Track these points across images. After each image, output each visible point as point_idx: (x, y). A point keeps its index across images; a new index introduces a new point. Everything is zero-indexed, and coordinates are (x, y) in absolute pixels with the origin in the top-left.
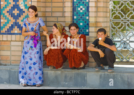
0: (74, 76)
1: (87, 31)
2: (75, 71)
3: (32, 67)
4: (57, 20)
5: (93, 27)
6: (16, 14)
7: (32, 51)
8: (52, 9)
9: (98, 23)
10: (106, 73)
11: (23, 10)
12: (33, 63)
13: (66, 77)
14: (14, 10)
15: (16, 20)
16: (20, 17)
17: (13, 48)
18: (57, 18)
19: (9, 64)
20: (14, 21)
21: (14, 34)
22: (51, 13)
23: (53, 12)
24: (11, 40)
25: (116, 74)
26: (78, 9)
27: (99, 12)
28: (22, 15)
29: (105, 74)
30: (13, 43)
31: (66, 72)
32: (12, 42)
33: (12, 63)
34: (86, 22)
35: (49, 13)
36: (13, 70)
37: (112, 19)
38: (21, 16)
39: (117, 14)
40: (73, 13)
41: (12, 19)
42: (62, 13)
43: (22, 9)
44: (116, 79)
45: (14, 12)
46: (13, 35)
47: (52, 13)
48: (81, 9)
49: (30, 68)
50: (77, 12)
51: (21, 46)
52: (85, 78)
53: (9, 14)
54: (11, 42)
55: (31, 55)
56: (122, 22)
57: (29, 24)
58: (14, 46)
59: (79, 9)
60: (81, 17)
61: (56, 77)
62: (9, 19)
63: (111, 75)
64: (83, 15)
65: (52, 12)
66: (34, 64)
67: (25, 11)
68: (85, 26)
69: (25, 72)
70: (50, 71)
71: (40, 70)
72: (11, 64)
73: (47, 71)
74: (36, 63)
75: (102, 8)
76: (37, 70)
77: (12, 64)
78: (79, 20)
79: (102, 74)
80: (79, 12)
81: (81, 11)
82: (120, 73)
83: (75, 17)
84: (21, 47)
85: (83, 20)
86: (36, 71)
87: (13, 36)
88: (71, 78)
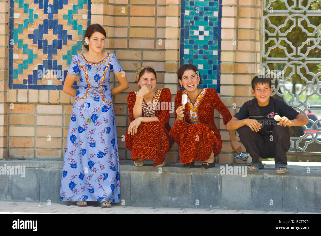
0: (192, 183)
1: (215, 82)
2: (195, 172)
3: (94, 161)
4: (142, 58)
5: (230, 74)
6: (50, 43)
7: (95, 127)
8: (129, 32)
9: (239, 65)
10: (267, 175)
11: (69, 34)
12: (97, 152)
13: (173, 185)
14: (46, 33)
15: (50, 56)
16: (60, 48)
17: (40, 121)
18: (140, 52)
19: (31, 157)
20: (45, 57)
21: (45, 87)
22: (126, 41)
23: (131, 38)
24: (36, 101)
25: (289, 179)
26: (193, 33)
27: (241, 40)
28: (66, 43)
29: (263, 178)
30: (40, 109)
31: (173, 174)
32: (39, 106)
33: (39, 154)
34: (210, 62)
35: (122, 40)
36: (49, 170)
37: (266, 56)
38: (63, 47)
39: (278, 45)
40: (182, 41)
41: (40, 52)
42: (153, 41)
43: (67, 31)
44: (287, 188)
45: (45, 37)
46: (42, 89)
47: (128, 41)
48: (201, 33)
49: (91, 164)
50: (191, 39)
51: (60, 115)
52: (217, 187)
53: (35, 42)
54: (36, 106)
55: (93, 136)
56: (288, 64)
57: (89, 67)
58: (45, 115)
59: (196, 33)
60: (201, 52)
61: (151, 185)
62: (34, 53)
63: (278, 181)
64: (205, 47)
65: (129, 38)
66: (101, 155)
67: (73, 35)
68: (210, 72)
69: (81, 174)
70: (136, 172)
71: (113, 168)
72: (35, 157)
73: (128, 172)
74: (105, 154)
75: (248, 32)
76: (107, 170)
77: (37, 156)
78: (196, 57)
79: (256, 178)
80: (195, 40)
81: (201, 38)
82: (297, 175)
83: (186, 51)
84: (61, 117)
85: (205, 58)
86: (105, 171)
87: (44, 92)
88: (185, 186)
